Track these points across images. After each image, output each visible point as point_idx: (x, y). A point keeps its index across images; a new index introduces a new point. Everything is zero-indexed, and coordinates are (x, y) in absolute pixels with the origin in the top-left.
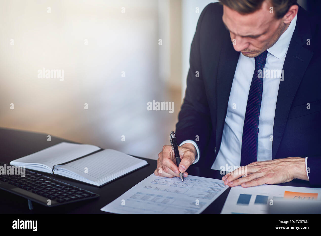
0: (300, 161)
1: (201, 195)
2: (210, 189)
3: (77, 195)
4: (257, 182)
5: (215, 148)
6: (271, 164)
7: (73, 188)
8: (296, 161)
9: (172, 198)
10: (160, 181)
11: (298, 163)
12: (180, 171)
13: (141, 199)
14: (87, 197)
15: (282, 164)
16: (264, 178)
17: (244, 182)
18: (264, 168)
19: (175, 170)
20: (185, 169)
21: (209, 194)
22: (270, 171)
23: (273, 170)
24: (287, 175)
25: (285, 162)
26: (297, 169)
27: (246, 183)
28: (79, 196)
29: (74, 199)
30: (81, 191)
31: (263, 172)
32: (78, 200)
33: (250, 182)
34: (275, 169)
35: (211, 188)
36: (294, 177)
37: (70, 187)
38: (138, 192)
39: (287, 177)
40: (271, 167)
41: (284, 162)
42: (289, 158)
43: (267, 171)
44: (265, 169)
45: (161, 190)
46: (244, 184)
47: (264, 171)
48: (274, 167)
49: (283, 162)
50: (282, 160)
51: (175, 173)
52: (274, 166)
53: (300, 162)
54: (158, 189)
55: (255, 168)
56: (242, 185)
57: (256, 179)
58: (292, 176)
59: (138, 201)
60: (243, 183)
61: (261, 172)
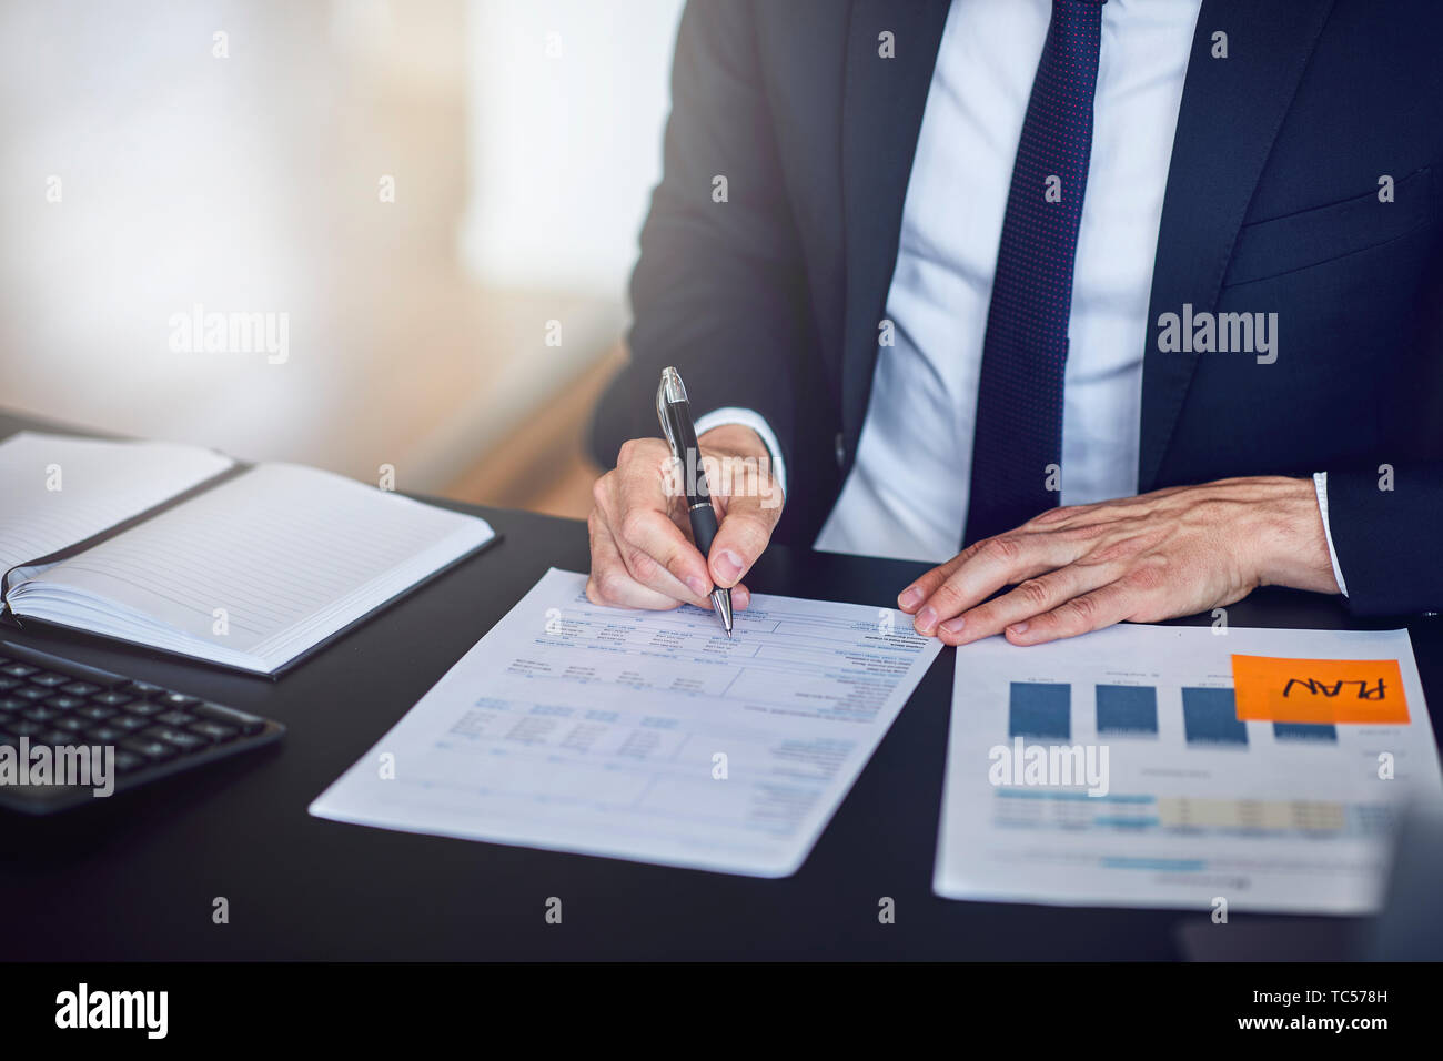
0: (1290, 496)
1: (815, 696)
2: (848, 664)
3: (167, 736)
4: (1085, 616)
5: (839, 438)
6: (1146, 517)
7: (138, 697)
8: (1266, 497)
9: (668, 724)
10: (580, 627)
11: (1281, 510)
12: (714, 578)
13: (509, 737)
14: (225, 740)
15: (1198, 513)
16: (1116, 590)
17: (1021, 619)
18: (1114, 538)
19: (689, 574)
20: (740, 568)
21: (850, 689)
22: (1142, 553)
23: (1157, 549)
24: (1226, 570)
25: (1215, 505)
26: (1282, 537)
27: (1028, 621)
28: (182, 740)
29: (163, 760)
30: (186, 708)
31: (1109, 560)
32: (183, 763)
33: (1049, 613)
34: (1167, 542)
35: (854, 657)
36: (1259, 579)
37: (119, 687)
38: (483, 700)
39: (1229, 578)
40: (1148, 534)
41: (1210, 505)
42: (1234, 485)
43: (1127, 557)
44: (1117, 544)
45: (598, 679)
46: (1021, 628)
47: (1114, 554)
48: (1162, 534)
49: (1203, 506)
50: (1196, 494)
51: (691, 586)
52: (1166, 525)
53: (1289, 502)
54: (585, 676)
55: (1066, 541)
56: (1011, 633)
57: (1080, 599)
58: (1252, 574)
59: (497, 752)
60: (1012, 625)
61: (1101, 563)
